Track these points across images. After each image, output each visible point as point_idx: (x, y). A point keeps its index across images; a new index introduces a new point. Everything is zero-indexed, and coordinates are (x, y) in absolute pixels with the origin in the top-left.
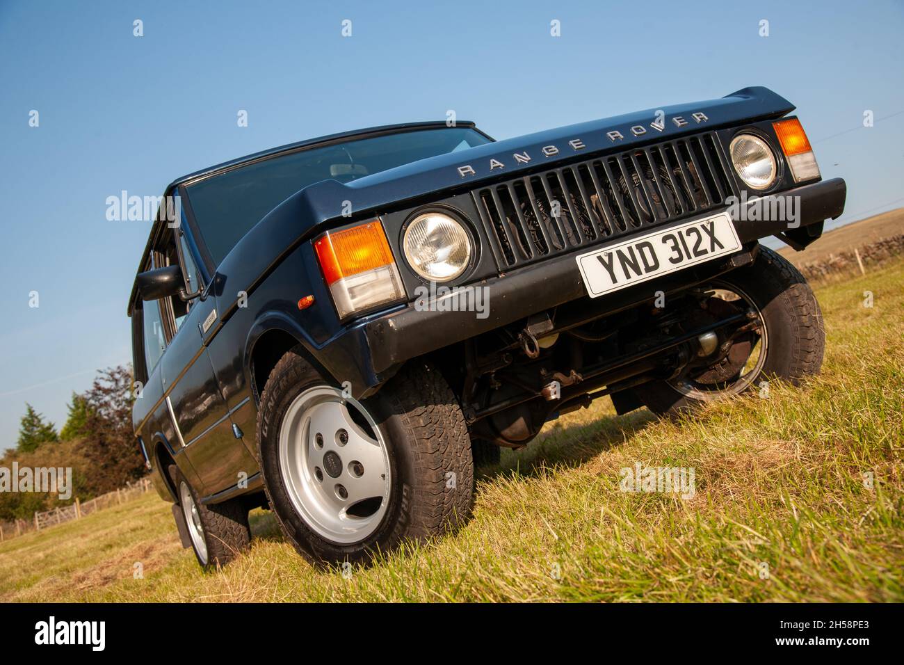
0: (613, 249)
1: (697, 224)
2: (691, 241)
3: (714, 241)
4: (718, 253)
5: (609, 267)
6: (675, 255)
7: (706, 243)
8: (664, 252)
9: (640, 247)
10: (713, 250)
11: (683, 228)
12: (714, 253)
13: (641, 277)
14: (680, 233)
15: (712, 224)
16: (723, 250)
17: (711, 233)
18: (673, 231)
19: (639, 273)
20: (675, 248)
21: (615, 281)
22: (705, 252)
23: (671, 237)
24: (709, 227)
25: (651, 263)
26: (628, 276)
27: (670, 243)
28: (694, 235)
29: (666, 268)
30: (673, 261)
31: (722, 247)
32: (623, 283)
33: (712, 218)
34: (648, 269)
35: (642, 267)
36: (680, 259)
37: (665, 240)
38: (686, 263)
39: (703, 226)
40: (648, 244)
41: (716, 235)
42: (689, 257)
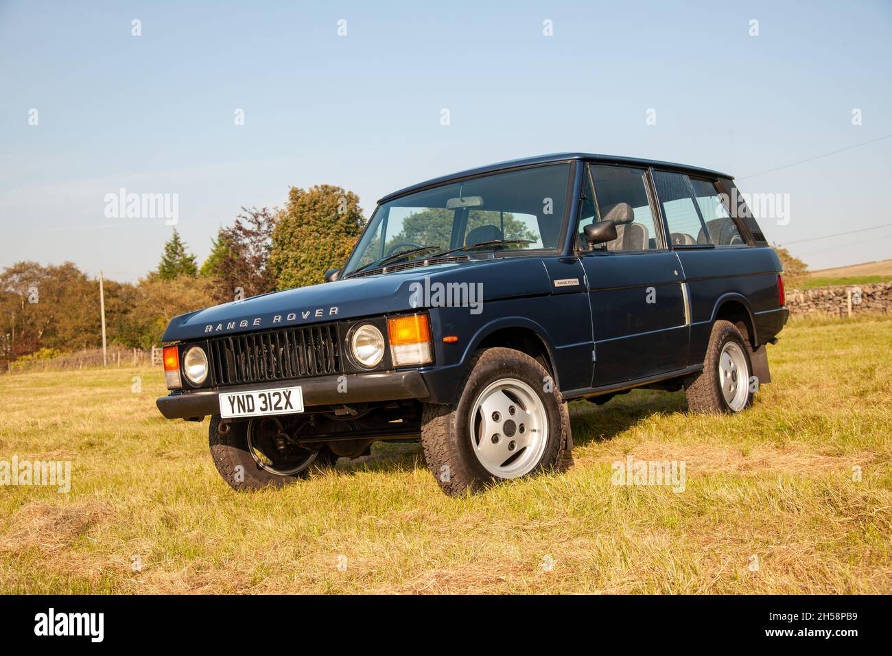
0: (235, 394)
1: (281, 390)
2: (275, 400)
3: (288, 403)
4: (289, 411)
5: (232, 404)
6: (264, 406)
7: (283, 403)
8: (259, 403)
9: (248, 396)
10: (286, 408)
11: (272, 391)
12: (286, 410)
13: (245, 414)
14: (269, 394)
15: (290, 392)
16: (292, 410)
17: (288, 398)
18: (266, 392)
19: (244, 411)
20: (265, 402)
21: (233, 412)
22: (281, 408)
23: (264, 395)
24: (287, 394)
25: (251, 408)
26: (239, 412)
27: (263, 398)
28: (277, 397)
29: (257, 413)
30: (262, 409)
31: (291, 408)
32: (237, 415)
33: (290, 389)
34: (249, 411)
35: (246, 408)
36: (265, 409)
37: (260, 396)
38: (268, 413)
39: (284, 393)
40: (251, 396)
41: (291, 400)
42: (271, 410)
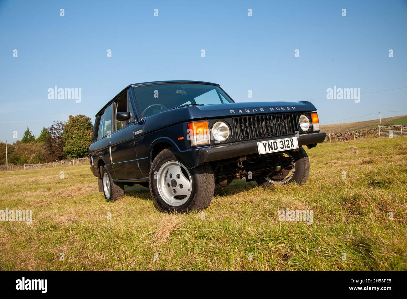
0: (267, 142)
1: (289, 139)
2: (287, 143)
3: (292, 144)
4: (293, 148)
5: (265, 147)
6: (282, 147)
7: (290, 145)
8: (280, 145)
9: (274, 143)
10: (291, 147)
11: (285, 139)
14: (284, 141)
15: (293, 140)
16: (294, 147)
17: (292, 142)
18: (283, 140)
19: (272, 150)
20: (282, 145)
21: (266, 151)
22: (289, 147)
23: (282, 141)
25: (276, 148)
26: (269, 150)
27: (282, 143)
28: (288, 142)
29: (279, 150)
30: (281, 148)
31: (294, 146)
32: (268, 152)
33: (292, 138)
34: (275, 149)
35: (273, 148)
36: (283, 148)
37: (280, 142)
39: (290, 140)
40: (276, 142)
42: (285, 148)
